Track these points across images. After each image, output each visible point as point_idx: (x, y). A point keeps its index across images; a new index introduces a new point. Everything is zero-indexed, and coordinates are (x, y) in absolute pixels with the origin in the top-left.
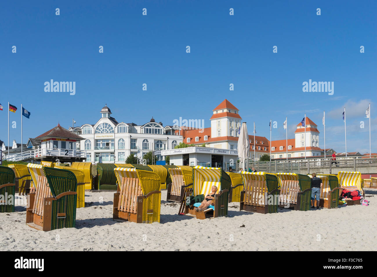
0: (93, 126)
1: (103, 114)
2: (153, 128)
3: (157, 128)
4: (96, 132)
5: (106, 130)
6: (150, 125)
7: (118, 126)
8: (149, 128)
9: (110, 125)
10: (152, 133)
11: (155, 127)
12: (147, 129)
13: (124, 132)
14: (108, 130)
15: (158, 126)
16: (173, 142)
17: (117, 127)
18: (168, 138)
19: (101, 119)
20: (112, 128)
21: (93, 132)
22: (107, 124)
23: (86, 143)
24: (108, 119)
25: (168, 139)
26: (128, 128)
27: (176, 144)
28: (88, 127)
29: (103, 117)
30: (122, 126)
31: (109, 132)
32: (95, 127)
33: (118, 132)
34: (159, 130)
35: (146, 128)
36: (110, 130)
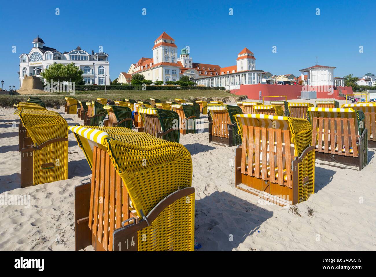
0: (27, 55)
1: (34, 44)
2: (78, 55)
3: (83, 55)
4: (30, 60)
5: (37, 58)
6: (75, 52)
7: (46, 54)
8: (74, 55)
9: (40, 54)
10: (78, 59)
11: (81, 54)
12: (73, 56)
13: (50, 59)
14: (38, 58)
15: (84, 53)
16: (100, 67)
17: (44, 55)
18: (94, 63)
19: (33, 49)
20: (41, 56)
21: (28, 61)
22: (37, 53)
23: (24, 70)
24: (37, 48)
25: (94, 65)
26: (53, 55)
27: (103, 69)
28: (25, 57)
29: (34, 47)
30: (48, 54)
31: (39, 59)
32: (29, 56)
33: (46, 60)
34: (85, 56)
35: (71, 55)
36: (40, 58)
